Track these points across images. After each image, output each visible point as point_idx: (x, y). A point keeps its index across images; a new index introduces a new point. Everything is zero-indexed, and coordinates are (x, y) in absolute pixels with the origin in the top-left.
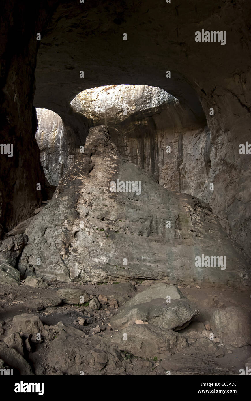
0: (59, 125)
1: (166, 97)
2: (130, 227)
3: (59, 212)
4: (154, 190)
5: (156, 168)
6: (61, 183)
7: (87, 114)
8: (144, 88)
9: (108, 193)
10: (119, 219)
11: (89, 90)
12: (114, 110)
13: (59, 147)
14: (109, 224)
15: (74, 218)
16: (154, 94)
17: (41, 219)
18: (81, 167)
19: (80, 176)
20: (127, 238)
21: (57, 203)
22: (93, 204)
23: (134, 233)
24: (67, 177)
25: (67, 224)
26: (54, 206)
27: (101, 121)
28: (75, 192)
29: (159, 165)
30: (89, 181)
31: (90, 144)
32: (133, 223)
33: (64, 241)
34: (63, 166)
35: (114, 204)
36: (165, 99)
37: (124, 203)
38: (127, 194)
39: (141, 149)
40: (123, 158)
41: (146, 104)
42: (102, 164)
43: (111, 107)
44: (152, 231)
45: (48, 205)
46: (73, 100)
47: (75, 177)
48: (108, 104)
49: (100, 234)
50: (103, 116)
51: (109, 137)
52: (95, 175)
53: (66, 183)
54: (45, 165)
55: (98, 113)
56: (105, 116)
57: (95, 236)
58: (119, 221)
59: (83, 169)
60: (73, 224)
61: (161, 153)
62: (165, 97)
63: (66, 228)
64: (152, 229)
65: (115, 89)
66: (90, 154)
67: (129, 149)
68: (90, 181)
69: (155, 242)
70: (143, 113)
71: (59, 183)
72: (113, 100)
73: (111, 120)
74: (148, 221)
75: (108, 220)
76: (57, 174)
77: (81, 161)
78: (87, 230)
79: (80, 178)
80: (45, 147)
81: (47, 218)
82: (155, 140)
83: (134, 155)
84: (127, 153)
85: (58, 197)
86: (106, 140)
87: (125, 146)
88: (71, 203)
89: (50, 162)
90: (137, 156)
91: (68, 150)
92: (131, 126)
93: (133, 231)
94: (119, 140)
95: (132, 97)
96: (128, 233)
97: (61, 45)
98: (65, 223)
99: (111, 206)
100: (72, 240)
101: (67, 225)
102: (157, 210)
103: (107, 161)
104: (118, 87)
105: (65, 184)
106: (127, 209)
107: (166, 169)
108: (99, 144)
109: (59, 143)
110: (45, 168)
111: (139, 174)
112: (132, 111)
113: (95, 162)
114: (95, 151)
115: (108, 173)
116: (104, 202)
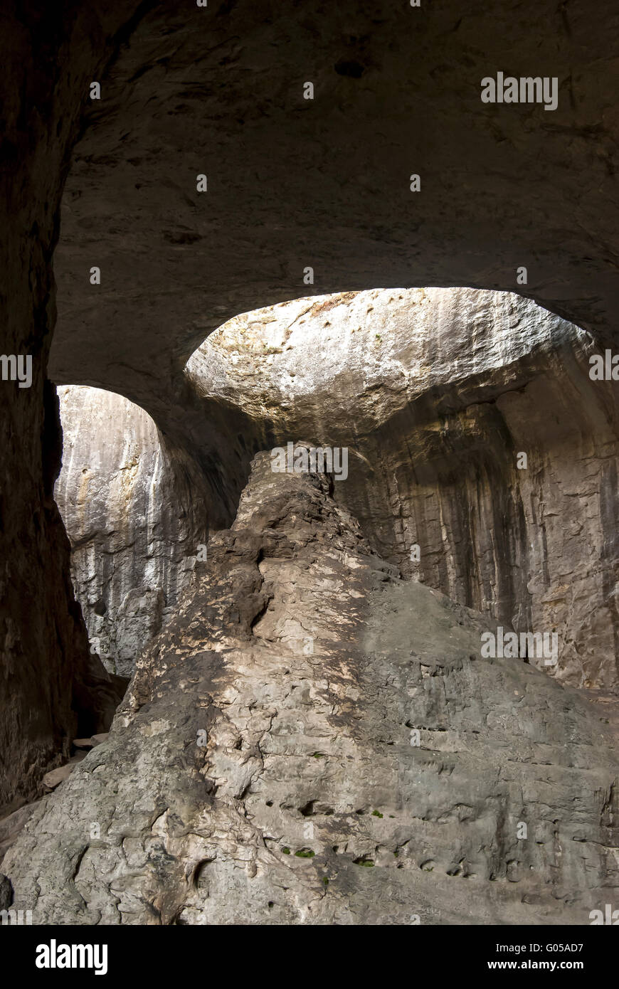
0: (144, 447)
1: (545, 328)
2: (417, 839)
3: (136, 781)
4: (506, 685)
5: (517, 596)
6: (144, 669)
7: (249, 400)
8: (458, 299)
9: (324, 702)
10: (371, 809)
11: (254, 315)
12: (349, 383)
13: (144, 529)
14: (334, 828)
15: (193, 807)
16: (499, 318)
17: (66, 810)
18: (220, 605)
19: (216, 640)
20: (404, 888)
21: (129, 747)
22: (269, 749)
23: (432, 864)
24: (168, 645)
25: (168, 831)
26: (116, 757)
27: (302, 426)
28: (199, 701)
29: (532, 586)
30: (252, 657)
31: (253, 515)
32: (429, 825)
33: (153, 900)
34: (162, 601)
35: (350, 747)
36: (542, 335)
37: (392, 744)
38: (402, 706)
39: (457, 526)
40: (383, 564)
41: (471, 356)
42: (301, 592)
43: (338, 373)
44: (508, 857)
45: (92, 756)
46: (197, 353)
47: (197, 643)
48: (327, 363)
49: (298, 869)
50: (310, 408)
51: (325, 487)
52: (277, 633)
53: (165, 667)
54: (93, 599)
55: (288, 398)
56: (316, 407)
57: (275, 877)
58: (370, 815)
59: (229, 613)
60: (191, 831)
61: (536, 539)
62: (541, 324)
63: (162, 847)
64: (506, 848)
65: (351, 307)
66: (256, 552)
67: (409, 529)
68: (257, 657)
69: (523, 901)
70: (461, 391)
71: (137, 669)
72: (345, 347)
73: (338, 420)
74: (489, 813)
75: (328, 814)
76: (138, 631)
77: (221, 583)
78: (244, 853)
79: (218, 648)
80: (92, 528)
81: (88, 809)
82: (511, 488)
83: (431, 550)
84: (403, 543)
85: (132, 723)
86: (314, 499)
87: (397, 517)
88: (181, 746)
89: (111, 585)
90: (442, 552)
91: (181, 539)
92: (416, 438)
93: (431, 855)
94: (373, 496)
95: (414, 332)
96: (409, 863)
97: (149, 159)
98: (158, 828)
99: (340, 757)
100: (186, 898)
101: (166, 835)
102: (524, 768)
103: (322, 576)
104: (363, 297)
105: (161, 669)
106: (402, 767)
107: (557, 601)
108: (288, 512)
109: (144, 511)
110: (93, 610)
111: (446, 627)
112: (416, 384)
113: (275, 585)
114: (274, 541)
115: (324, 626)
116: (310, 741)
